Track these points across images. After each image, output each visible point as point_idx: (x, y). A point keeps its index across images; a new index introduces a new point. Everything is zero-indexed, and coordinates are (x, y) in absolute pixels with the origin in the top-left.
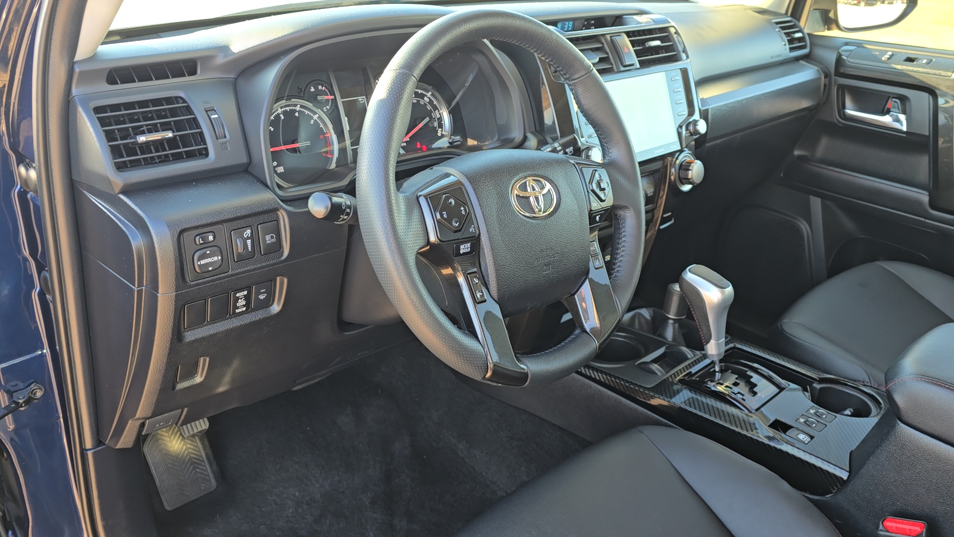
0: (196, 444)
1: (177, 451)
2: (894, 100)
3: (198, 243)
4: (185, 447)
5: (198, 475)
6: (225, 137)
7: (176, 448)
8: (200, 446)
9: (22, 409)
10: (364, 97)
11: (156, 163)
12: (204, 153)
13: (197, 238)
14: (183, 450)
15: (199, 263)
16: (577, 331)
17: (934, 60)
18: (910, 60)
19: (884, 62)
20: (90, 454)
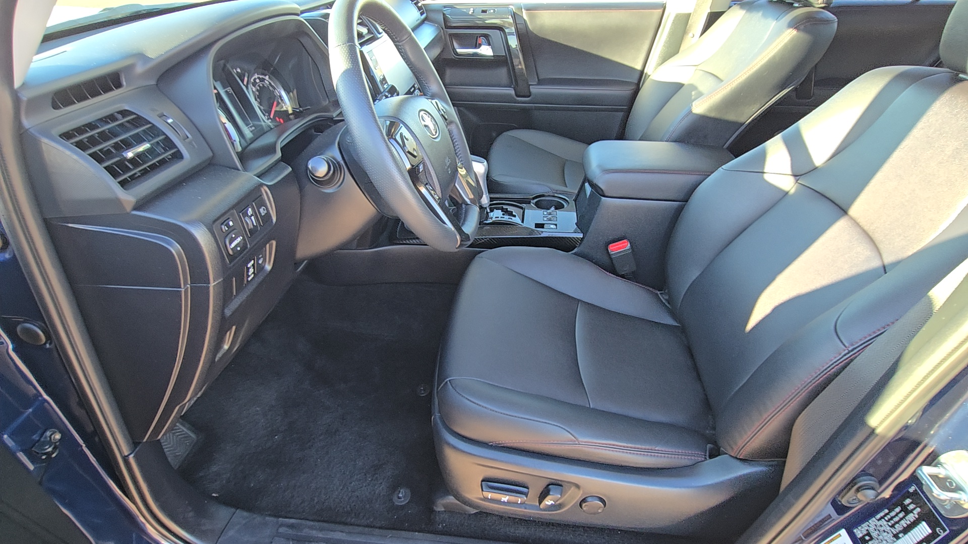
2: (481, 38)
3: (224, 231)
5: (179, 437)
6: (188, 137)
9: (54, 455)
10: (230, 88)
11: (139, 176)
12: (178, 156)
13: (223, 227)
15: (231, 247)
16: (464, 206)
17: (496, 10)
18: (484, 11)
19: (471, 15)
20: (131, 459)
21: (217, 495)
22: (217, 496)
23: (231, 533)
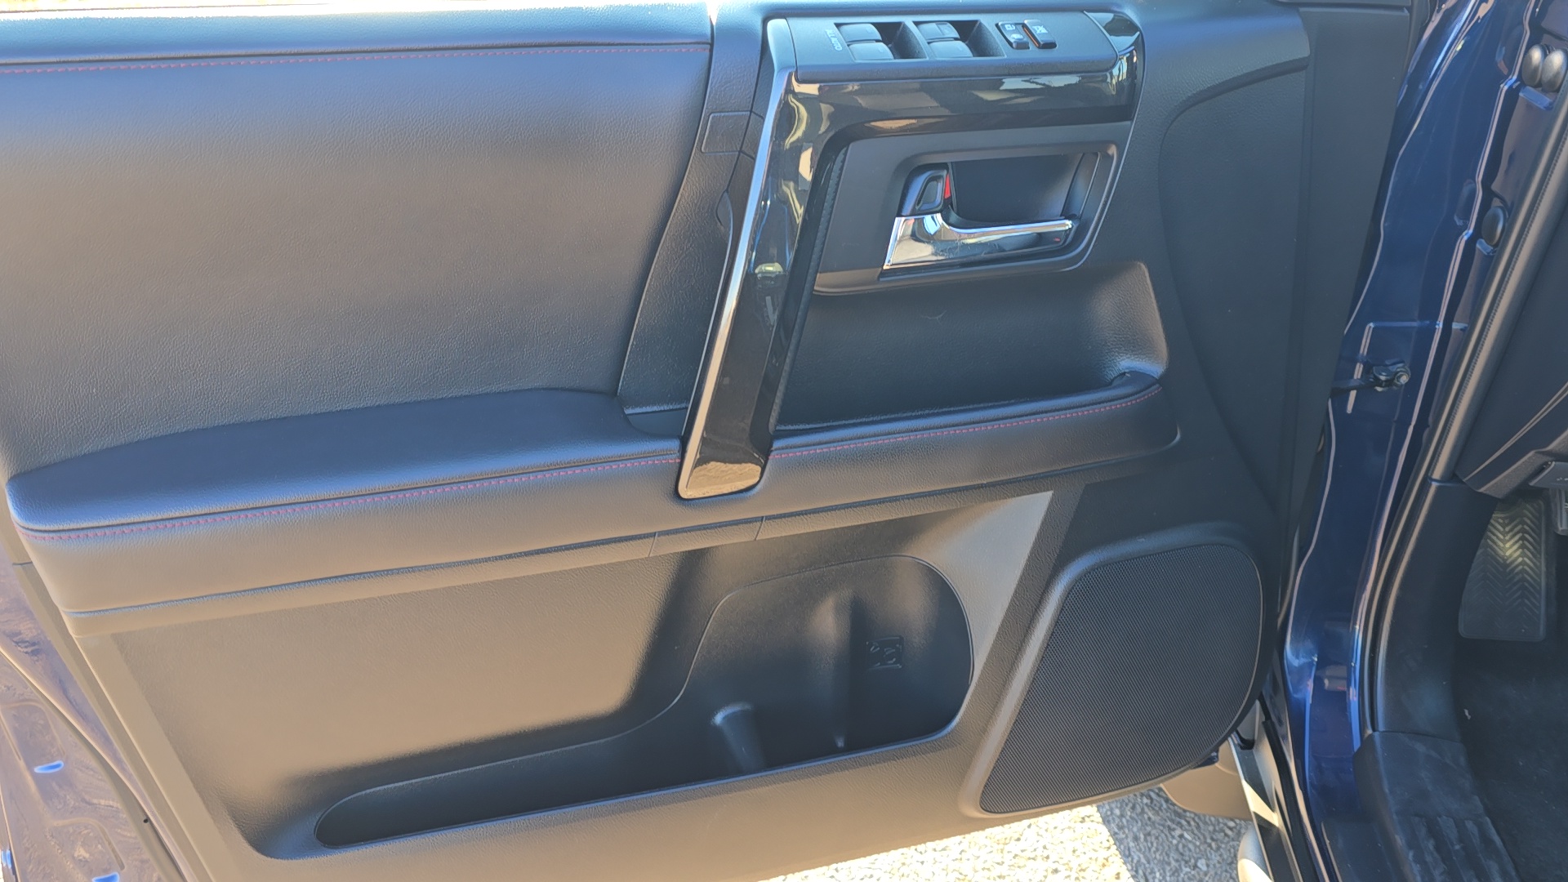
0: (1538, 564)
1: (1507, 560)
4: (1520, 559)
5: (1525, 608)
7: (1508, 554)
8: (1543, 568)
9: (1379, 389)
14: (1516, 563)
20: (1434, 485)
21: (1469, 717)
22: (1466, 717)
23: (1421, 748)
